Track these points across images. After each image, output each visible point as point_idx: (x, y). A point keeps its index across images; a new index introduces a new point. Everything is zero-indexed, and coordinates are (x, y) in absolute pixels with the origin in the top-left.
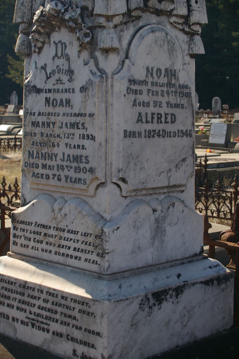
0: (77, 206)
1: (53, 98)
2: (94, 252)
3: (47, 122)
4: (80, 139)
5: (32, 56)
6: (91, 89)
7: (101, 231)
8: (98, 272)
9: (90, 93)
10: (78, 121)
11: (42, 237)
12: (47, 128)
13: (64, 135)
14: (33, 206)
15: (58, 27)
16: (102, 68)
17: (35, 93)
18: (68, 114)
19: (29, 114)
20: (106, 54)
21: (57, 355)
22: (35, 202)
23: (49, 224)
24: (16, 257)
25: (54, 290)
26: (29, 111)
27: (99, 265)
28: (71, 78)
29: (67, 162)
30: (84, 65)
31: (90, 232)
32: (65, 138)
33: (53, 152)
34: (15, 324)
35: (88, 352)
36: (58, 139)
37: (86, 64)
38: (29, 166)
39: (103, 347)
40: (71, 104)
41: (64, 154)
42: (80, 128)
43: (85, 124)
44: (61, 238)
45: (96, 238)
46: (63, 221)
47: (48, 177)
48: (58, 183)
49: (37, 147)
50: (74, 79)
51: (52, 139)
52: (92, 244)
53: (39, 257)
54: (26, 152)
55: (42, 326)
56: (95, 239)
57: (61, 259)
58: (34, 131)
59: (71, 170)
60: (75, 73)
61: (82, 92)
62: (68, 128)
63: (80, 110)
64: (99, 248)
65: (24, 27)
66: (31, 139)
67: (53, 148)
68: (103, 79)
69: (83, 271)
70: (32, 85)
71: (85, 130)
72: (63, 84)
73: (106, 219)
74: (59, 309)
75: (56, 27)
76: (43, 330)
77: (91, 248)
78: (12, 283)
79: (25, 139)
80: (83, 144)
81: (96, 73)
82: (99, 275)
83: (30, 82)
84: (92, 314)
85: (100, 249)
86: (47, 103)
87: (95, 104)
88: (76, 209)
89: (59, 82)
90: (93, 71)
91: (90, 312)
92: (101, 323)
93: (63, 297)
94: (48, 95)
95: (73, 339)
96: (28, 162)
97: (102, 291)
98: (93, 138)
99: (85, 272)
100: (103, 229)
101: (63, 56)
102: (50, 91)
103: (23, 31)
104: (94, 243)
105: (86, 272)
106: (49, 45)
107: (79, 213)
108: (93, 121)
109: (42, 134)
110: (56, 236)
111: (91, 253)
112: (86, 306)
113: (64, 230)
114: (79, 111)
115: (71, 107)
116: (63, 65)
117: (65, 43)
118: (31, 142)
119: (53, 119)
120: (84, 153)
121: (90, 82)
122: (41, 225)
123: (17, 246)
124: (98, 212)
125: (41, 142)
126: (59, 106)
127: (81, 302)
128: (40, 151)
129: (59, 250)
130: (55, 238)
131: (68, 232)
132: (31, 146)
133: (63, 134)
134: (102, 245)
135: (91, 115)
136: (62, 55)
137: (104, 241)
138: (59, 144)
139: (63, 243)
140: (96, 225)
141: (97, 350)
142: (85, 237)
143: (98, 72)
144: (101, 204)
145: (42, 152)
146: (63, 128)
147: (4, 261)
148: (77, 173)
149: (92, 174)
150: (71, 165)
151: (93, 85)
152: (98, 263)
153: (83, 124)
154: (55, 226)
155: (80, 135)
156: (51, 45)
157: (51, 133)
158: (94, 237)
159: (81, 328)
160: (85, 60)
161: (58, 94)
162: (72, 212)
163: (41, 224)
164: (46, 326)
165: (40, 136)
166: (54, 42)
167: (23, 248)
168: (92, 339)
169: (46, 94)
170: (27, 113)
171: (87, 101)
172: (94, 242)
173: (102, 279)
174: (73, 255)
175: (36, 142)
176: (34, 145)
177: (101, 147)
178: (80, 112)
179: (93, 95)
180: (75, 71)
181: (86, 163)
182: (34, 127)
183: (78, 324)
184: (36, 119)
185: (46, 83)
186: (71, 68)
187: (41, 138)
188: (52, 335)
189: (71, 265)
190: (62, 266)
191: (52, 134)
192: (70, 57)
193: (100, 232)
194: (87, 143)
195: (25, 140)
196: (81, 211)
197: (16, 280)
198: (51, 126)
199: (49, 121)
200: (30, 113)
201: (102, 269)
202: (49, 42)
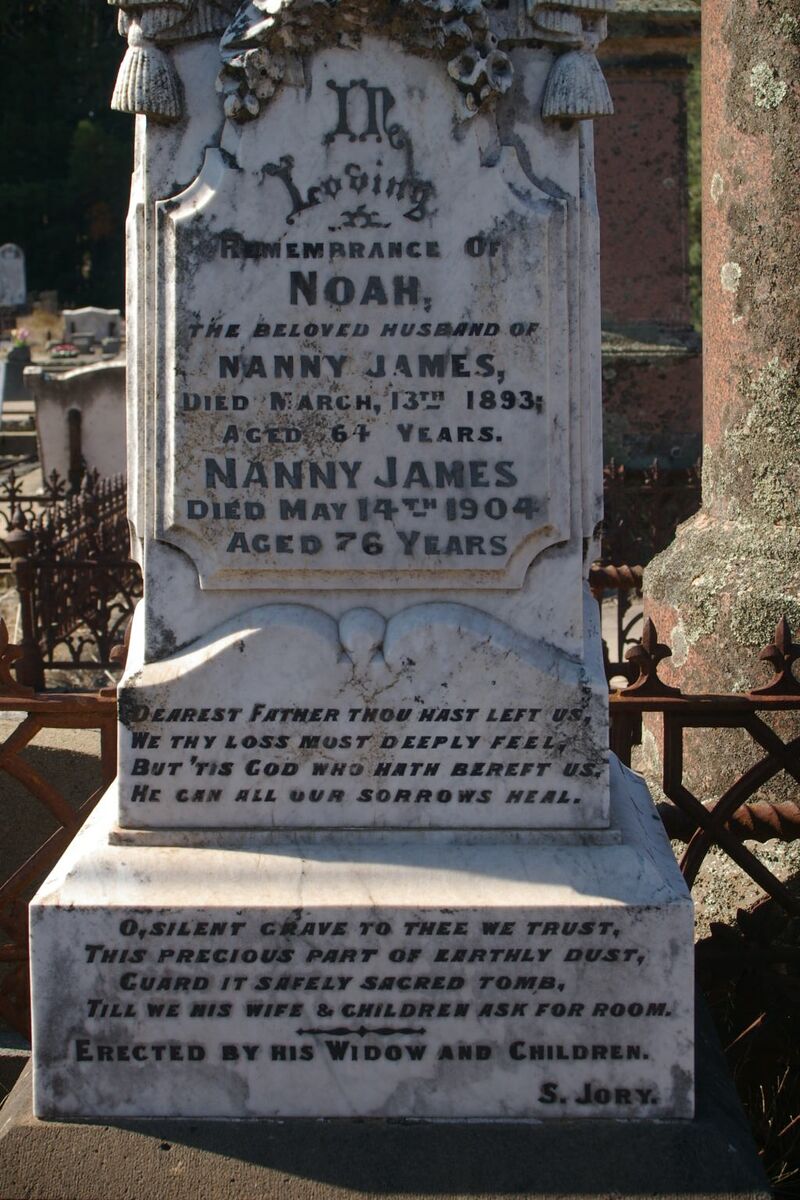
0: (464, 629)
1: (333, 275)
2: (549, 765)
3: (304, 360)
4: (470, 406)
5: (186, 126)
6: (517, 243)
7: (580, 695)
8: (573, 825)
9: (514, 258)
10: (457, 350)
11: (293, 752)
12: (306, 380)
13: (390, 397)
14: (242, 651)
15: (350, 33)
16: (547, 179)
17: (235, 255)
18: (409, 327)
19: (202, 332)
20: (562, 134)
21: (462, 1120)
22: (251, 636)
23: (326, 705)
24: (158, 842)
25: (446, 911)
26: (206, 321)
27: (577, 801)
28: (421, 207)
29: (408, 485)
30: (482, 165)
31: (529, 703)
32: (395, 406)
33: (339, 458)
34: (243, 1065)
35: (612, 1077)
36: (361, 415)
37: (489, 163)
38: (210, 514)
39: (679, 1044)
40: (421, 295)
41: (392, 462)
42: (472, 374)
43: (494, 359)
44: (388, 742)
45: (555, 718)
46: (396, 685)
47: (311, 545)
48: (370, 562)
49: (254, 446)
50: (436, 210)
51: (331, 413)
52: (540, 743)
53: (277, 822)
54: (193, 468)
55: (385, 1041)
56: (555, 724)
57: (392, 812)
58: (235, 390)
59: (430, 512)
60: (438, 192)
61: (479, 255)
62: (408, 374)
63: (469, 312)
64: (574, 750)
65: (168, 20)
66: (217, 420)
67: (337, 444)
68: (559, 213)
69: (508, 833)
70: (217, 227)
71: (495, 377)
72: (382, 229)
73: (577, 656)
74: (471, 970)
75: (341, 31)
76: (393, 1054)
77: (536, 756)
78: (219, 928)
79: (184, 422)
80: (487, 424)
81: (528, 192)
82: (582, 832)
83: (207, 218)
84: (629, 953)
85: (578, 752)
86: (299, 292)
87: (538, 291)
88: (462, 637)
89: (360, 221)
90: (518, 187)
91: (619, 948)
92: (668, 972)
93: (489, 928)
94: (306, 265)
95: (537, 1053)
96: (208, 502)
97: (639, 878)
98: (533, 403)
99: (518, 837)
100: (588, 686)
101: (377, 132)
102: (313, 250)
103: (158, 37)
104: (549, 739)
105: (523, 834)
106: (303, 91)
107: (474, 649)
108: (530, 347)
109: (278, 400)
110: (362, 740)
111: (535, 770)
112: (604, 932)
113: (403, 715)
114: (463, 317)
115: (422, 305)
116: (379, 163)
117: (385, 91)
118: (222, 428)
119: (331, 345)
120: (491, 452)
121: (516, 224)
122: (286, 712)
123: (155, 804)
124: (539, 637)
125: (271, 427)
126: (364, 301)
127: (580, 925)
128: (267, 457)
129: (378, 782)
130: (360, 746)
131: (426, 716)
132: (221, 445)
133: (386, 394)
134: (586, 737)
135: (521, 330)
136: (372, 128)
137: (593, 723)
138: (367, 429)
139: (400, 755)
140: (555, 679)
141: (653, 1060)
142: (508, 723)
143: (535, 190)
144: (552, 609)
145: (278, 460)
146: (384, 374)
147: (123, 864)
148: (459, 520)
149: (529, 517)
150: (430, 496)
151: (526, 231)
152: (571, 796)
153: (483, 360)
154: (360, 704)
155: (470, 395)
156: (313, 91)
157: (326, 393)
158: (550, 718)
159: (577, 1009)
160: (483, 150)
161: (357, 260)
162: (442, 650)
163: (285, 707)
164: (404, 1041)
165: (269, 405)
166: (331, 84)
167: (190, 805)
168: (628, 1031)
169: (294, 261)
170: (191, 327)
171: (502, 284)
172: (551, 735)
173: (596, 844)
174: (452, 791)
175: (245, 428)
176: (236, 440)
177: (559, 431)
178: (466, 320)
179: (527, 263)
180: (440, 185)
181: (499, 484)
182: (234, 375)
183: (566, 998)
184: (243, 348)
185: (290, 221)
186: (418, 173)
187: (274, 412)
188: (436, 1062)
189: (444, 823)
190: (405, 834)
191: (329, 399)
192: (415, 137)
193: (574, 697)
194: (501, 419)
195: (187, 425)
196: (483, 643)
197: (239, 913)
198: (326, 369)
199: (311, 353)
200: (211, 327)
201: (590, 813)
202: (307, 84)
